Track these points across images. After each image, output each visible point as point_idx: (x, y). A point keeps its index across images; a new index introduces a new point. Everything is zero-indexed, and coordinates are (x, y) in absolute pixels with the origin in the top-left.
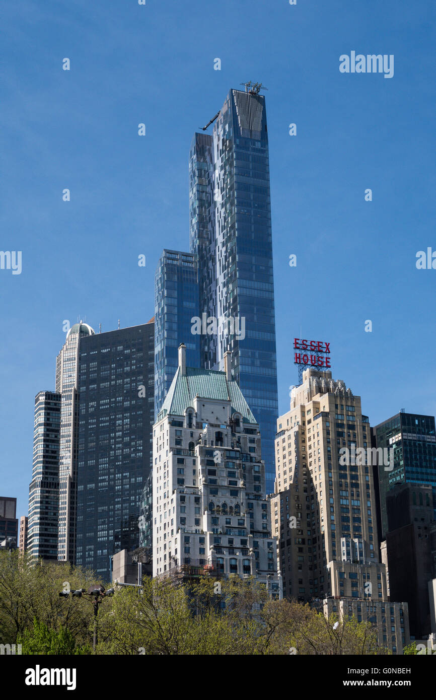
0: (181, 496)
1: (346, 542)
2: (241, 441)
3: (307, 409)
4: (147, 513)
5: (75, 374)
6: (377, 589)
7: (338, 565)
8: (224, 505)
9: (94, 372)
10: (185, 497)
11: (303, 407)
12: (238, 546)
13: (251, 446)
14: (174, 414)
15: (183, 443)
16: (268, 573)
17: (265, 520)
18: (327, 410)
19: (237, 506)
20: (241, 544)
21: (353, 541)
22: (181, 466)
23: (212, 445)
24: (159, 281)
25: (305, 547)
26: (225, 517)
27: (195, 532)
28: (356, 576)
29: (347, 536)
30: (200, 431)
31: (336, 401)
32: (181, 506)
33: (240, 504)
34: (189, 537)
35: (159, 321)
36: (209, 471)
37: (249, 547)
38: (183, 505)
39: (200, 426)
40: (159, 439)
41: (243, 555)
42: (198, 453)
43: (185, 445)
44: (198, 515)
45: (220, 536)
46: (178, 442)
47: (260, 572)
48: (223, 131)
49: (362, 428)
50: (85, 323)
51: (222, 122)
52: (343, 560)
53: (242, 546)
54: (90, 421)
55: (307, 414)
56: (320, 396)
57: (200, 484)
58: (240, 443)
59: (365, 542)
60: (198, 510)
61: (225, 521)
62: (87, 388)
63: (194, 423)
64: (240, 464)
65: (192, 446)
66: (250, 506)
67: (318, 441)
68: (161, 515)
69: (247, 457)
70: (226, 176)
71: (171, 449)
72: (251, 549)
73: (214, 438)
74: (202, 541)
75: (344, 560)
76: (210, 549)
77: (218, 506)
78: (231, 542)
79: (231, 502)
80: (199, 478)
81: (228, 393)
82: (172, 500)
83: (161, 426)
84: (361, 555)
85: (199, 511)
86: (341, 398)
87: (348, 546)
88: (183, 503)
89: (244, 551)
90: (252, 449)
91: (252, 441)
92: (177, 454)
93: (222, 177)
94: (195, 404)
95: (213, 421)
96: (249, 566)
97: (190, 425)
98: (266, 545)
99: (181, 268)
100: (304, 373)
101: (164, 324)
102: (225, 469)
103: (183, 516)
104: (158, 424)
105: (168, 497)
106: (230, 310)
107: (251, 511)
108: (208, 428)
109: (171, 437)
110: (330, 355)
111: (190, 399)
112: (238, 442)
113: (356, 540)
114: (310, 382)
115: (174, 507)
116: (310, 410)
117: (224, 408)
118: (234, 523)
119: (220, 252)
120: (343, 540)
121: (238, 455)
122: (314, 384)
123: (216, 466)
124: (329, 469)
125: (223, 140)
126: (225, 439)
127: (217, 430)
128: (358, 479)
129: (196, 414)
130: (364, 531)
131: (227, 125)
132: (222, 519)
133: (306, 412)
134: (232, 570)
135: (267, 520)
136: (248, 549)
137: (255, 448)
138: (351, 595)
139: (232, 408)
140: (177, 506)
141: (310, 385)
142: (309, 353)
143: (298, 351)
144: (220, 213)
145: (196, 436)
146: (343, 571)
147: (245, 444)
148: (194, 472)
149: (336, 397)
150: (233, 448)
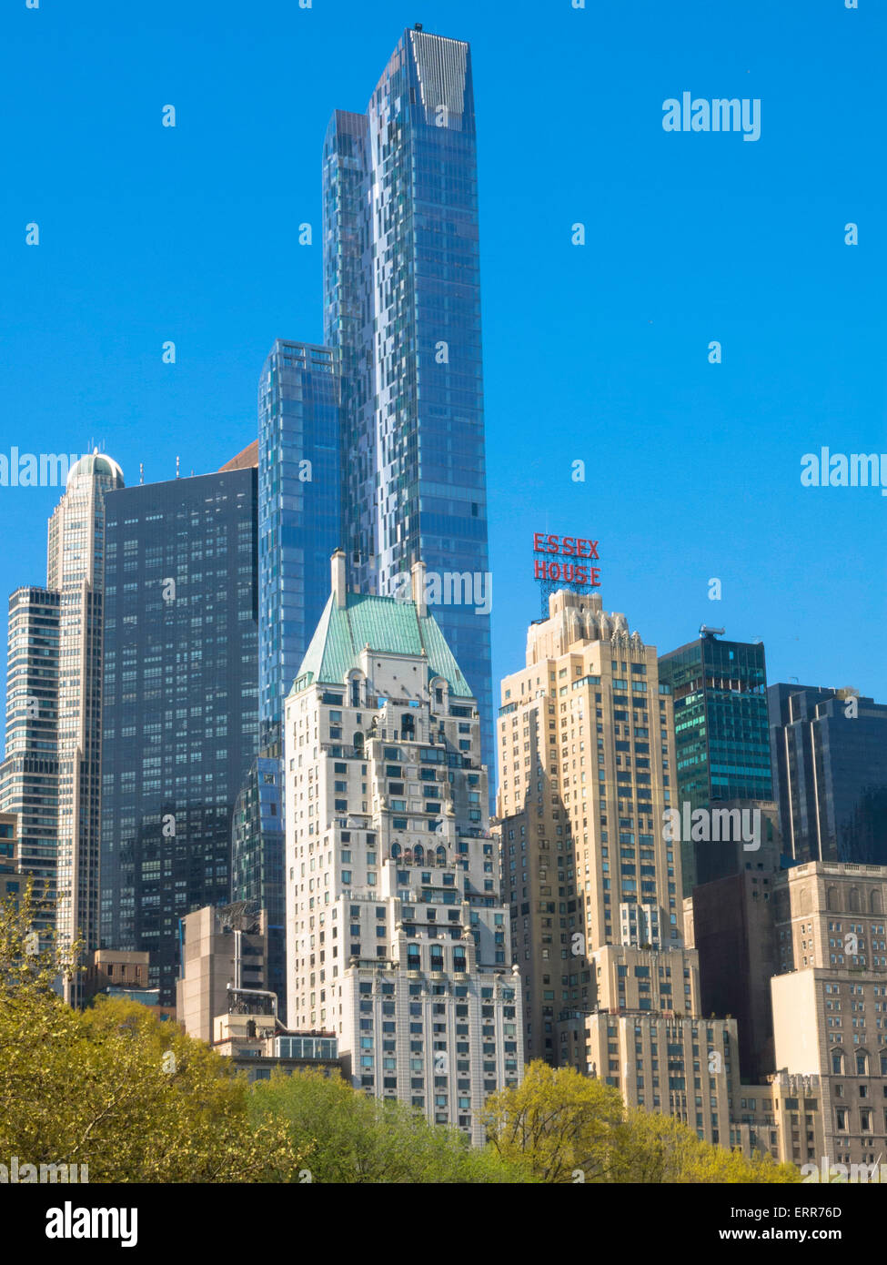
0: (343, 833)
1: (630, 910)
2: (446, 729)
3: (559, 668)
4: (247, 838)
5: (87, 556)
6: (683, 995)
7: (615, 952)
8: (419, 848)
9: (133, 559)
10: (349, 834)
11: (552, 663)
12: (443, 923)
13: (464, 738)
14: (327, 681)
15: (344, 734)
16: (496, 969)
17: (489, 874)
18: (597, 671)
19: (441, 850)
20: (450, 919)
21: (640, 909)
22: (341, 778)
23: (396, 738)
24: (267, 398)
25: (555, 917)
26: (421, 870)
27: (367, 898)
28: (647, 973)
29: (630, 900)
30: (372, 712)
31: (612, 655)
32: (343, 851)
33: (447, 848)
34: (358, 907)
35: (267, 476)
36: (392, 786)
37: (462, 924)
38: (346, 849)
39: (373, 704)
40: (298, 724)
41: (453, 938)
42: (371, 754)
43: (347, 739)
44: (372, 867)
45: (412, 905)
46: (335, 733)
47: (482, 968)
48: (389, 109)
49: (658, 703)
50: (103, 452)
51: (388, 92)
52: (623, 944)
53: (450, 923)
54: (124, 652)
55: (560, 677)
56: (584, 645)
57: (376, 809)
58: (444, 734)
59: (662, 910)
60: (371, 858)
61: (420, 876)
62: (120, 589)
63: (362, 696)
64: (445, 773)
65: (359, 738)
66: (463, 848)
67: (581, 728)
68: (303, 864)
69: (456, 759)
70: (395, 200)
71: (324, 746)
72: (467, 928)
73: (398, 726)
74: (381, 913)
75: (625, 944)
76: (396, 928)
77: (407, 850)
78: (431, 914)
79: (430, 843)
80: (374, 799)
81: (422, 641)
82: (326, 839)
83: (303, 701)
84: (655, 933)
85: (375, 858)
86: (622, 648)
87: (632, 917)
88: (347, 845)
89: (455, 932)
90: (465, 745)
91: (464, 729)
92: (334, 756)
93: (387, 199)
94: (363, 662)
95: (397, 694)
96: (464, 959)
97: (355, 701)
98: (492, 918)
99: (309, 374)
100: (552, 597)
101: (278, 482)
102: (419, 782)
103: (346, 867)
104: (296, 697)
105: (317, 833)
106: (403, 459)
107: (465, 859)
108: (389, 708)
109: (322, 724)
110: (598, 564)
111: (354, 653)
112: (441, 732)
113: (646, 908)
114: (565, 617)
115: (330, 853)
116: (565, 670)
117: (415, 669)
118: (436, 881)
119: (383, 345)
120: (625, 907)
121: (442, 757)
122: (573, 621)
123: (404, 777)
124: (600, 780)
125: (390, 127)
126: (418, 727)
127: (405, 710)
128: (649, 797)
129: (366, 680)
130: (660, 890)
131: (399, 99)
132: (416, 873)
133: (558, 673)
134: (435, 966)
135: (494, 874)
136: (462, 927)
137: (469, 741)
138: (637, 1006)
139: (429, 668)
140: (336, 850)
141: (565, 623)
142: (560, 560)
143: (541, 557)
144: (381, 270)
145: (367, 723)
146: (625, 964)
147: (453, 736)
148: (364, 787)
149: (613, 648)
150: (433, 744)
